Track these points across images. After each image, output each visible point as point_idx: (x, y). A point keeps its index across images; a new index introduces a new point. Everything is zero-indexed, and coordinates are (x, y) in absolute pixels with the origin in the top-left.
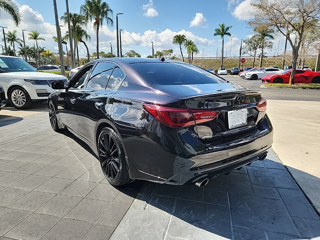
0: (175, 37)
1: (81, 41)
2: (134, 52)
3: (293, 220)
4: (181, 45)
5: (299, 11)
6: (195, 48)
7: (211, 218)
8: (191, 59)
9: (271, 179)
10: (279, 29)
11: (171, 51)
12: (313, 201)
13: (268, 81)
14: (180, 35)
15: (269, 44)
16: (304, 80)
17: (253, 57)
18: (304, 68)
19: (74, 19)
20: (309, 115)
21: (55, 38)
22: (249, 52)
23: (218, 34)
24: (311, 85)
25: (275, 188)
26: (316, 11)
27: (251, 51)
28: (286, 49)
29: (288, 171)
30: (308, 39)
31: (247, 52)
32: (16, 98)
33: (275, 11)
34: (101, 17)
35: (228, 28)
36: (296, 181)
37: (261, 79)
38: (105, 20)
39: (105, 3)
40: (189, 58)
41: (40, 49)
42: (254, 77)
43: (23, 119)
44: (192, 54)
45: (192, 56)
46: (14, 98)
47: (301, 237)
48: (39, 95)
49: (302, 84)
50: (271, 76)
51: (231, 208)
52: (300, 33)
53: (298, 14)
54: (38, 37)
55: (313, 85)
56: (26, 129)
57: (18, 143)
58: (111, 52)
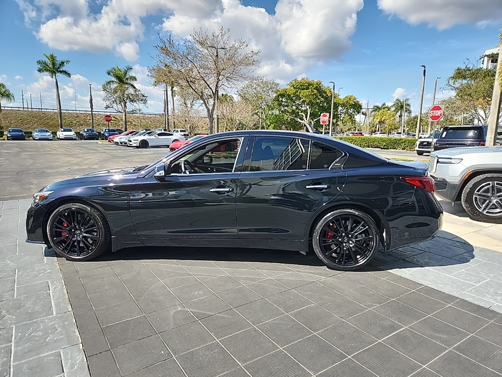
22: (115, 106)
23: (45, 70)
31: (111, 106)
35: (63, 63)
42: (144, 144)
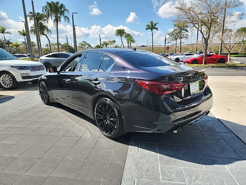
0: (117, 31)
1: (43, 34)
2: (85, 42)
3: (233, 150)
4: (122, 37)
5: (208, 12)
6: (132, 39)
7: (183, 153)
8: (130, 47)
9: (212, 127)
10: (194, 25)
11: (114, 42)
12: (242, 139)
13: (188, 62)
14: (121, 29)
15: (186, 36)
16: (212, 61)
17: (175, 45)
18: (210, 52)
19: (38, 17)
20: (221, 85)
21: (20, 32)
22: (172, 42)
23: (148, 28)
24: (218, 65)
25: (217, 132)
26: (220, 13)
27: (174, 41)
28: (197, 39)
29: (221, 122)
30: (212, 32)
31: (170, 42)
32: (4, 81)
33: (191, 12)
34: (59, 16)
35: (156, 24)
36: (227, 127)
37: (183, 61)
38: (62, 18)
39: (62, 4)
40: (128, 46)
41: (6, 41)
42: (177, 60)
43: (15, 97)
44: (131, 43)
45: (131, 45)
46: (3, 81)
47: (241, 159)
48: (23, 78)
49: (211, 64)
50: (190, 59)
51: (193, 146)
52: (209, 28)
53: (208, 14)
54: (6, 31)
55: (219, 65)
56: (22, 104)
57: (22, 115)
58: (67, 43)
